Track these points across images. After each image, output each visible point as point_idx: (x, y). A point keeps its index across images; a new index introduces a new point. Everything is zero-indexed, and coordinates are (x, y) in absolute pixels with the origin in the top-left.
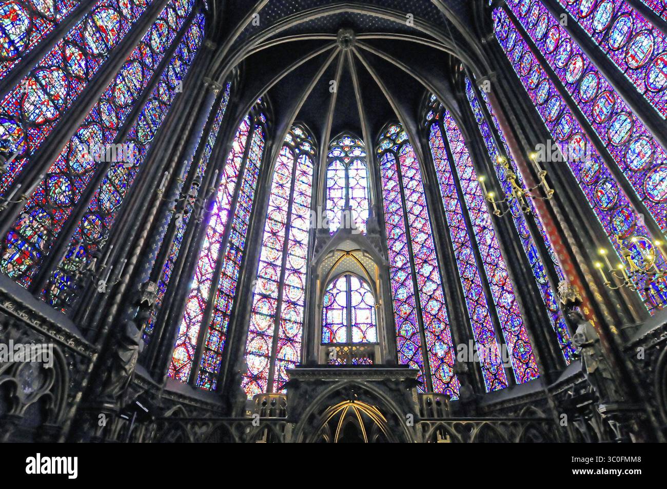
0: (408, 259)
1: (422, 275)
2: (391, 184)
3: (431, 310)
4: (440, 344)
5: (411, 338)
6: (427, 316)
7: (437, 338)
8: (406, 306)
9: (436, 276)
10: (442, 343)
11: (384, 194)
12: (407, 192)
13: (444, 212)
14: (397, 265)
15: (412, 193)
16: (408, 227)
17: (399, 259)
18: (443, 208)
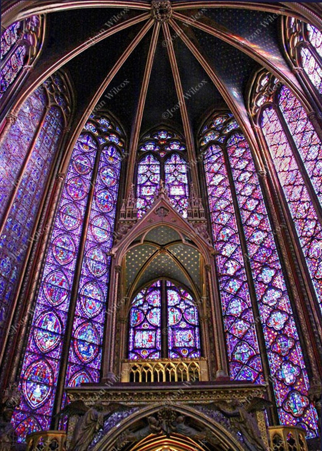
0: (243, 264)
1: (262, 282)
2: (218, 179)
3: (275, 325)
4: (289, 367)
5: (249, 362)
6: (269, 333)
7: (283, 359)
8: (241, 322)
9: (280, 282)
10: (291, 366)
11: (210, 190)
12: (239, 186)
13: (286, 204)
14: (228, 272)
15: (244, 187)
16: (241, 225)
17: (230, 265)
18: (284, 199)
